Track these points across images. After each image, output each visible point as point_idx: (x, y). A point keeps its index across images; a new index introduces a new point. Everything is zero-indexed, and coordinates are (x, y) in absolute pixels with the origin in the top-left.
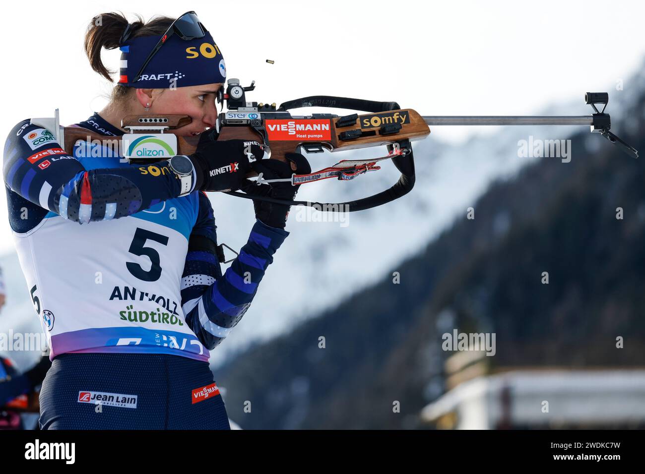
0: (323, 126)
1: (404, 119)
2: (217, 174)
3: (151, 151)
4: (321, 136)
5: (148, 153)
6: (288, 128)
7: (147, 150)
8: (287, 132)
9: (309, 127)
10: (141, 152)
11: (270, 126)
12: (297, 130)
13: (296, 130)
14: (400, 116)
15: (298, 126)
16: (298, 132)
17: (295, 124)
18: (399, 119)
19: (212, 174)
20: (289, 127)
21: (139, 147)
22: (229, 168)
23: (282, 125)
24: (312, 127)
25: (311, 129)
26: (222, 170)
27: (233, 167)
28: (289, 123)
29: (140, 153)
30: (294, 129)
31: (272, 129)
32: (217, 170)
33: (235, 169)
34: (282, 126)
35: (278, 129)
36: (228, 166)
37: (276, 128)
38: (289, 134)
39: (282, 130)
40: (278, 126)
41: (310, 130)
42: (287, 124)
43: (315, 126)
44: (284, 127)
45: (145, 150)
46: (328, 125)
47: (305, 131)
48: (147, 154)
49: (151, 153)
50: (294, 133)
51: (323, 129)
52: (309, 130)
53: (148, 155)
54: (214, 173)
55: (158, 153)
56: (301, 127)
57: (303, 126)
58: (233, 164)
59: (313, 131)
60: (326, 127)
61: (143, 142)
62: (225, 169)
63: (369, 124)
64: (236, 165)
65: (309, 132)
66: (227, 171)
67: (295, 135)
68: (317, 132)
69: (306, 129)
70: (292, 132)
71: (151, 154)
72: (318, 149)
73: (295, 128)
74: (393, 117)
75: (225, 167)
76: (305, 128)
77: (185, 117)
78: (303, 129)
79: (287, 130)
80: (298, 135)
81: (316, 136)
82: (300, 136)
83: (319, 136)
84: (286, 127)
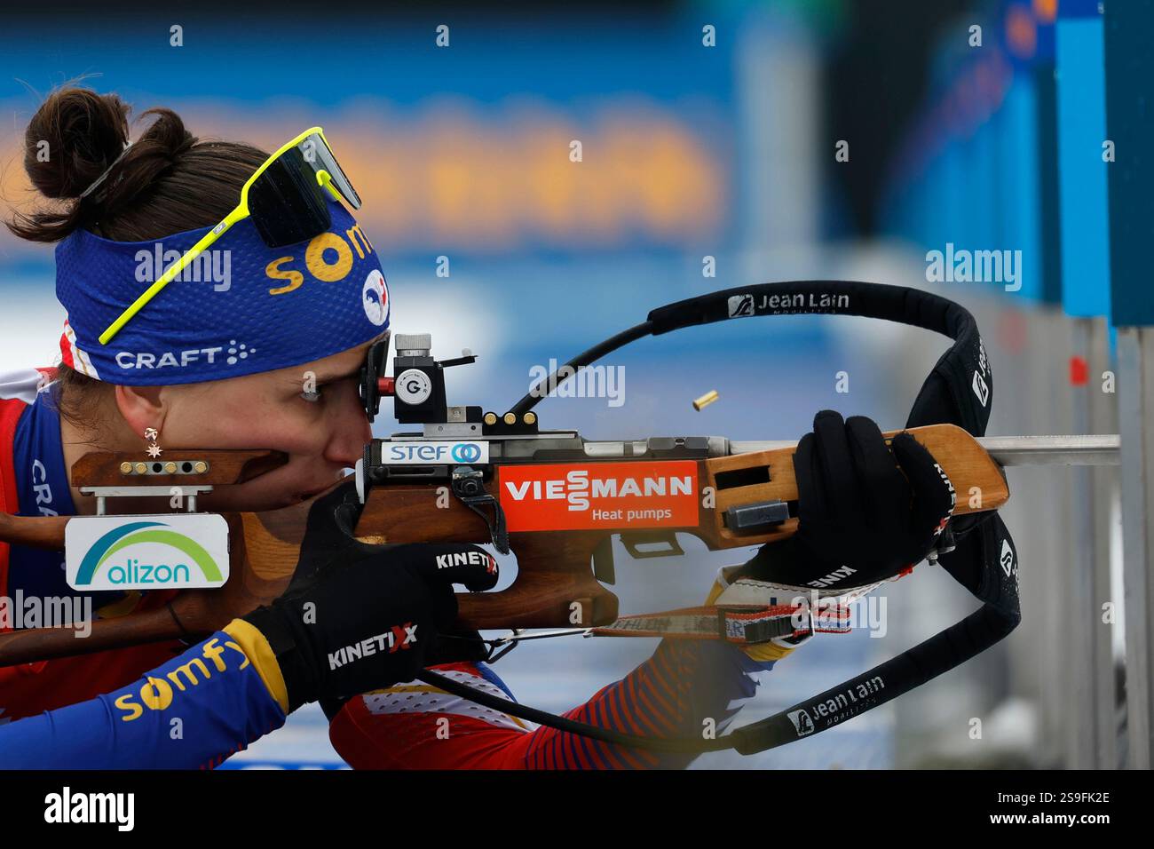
0: (675, 481)
2: (351, 660)
3: (150, 568)
5: (141, 573)
6: (566, 491)
7: (139, 565)
8: (565, 503)
9: (630, 487)
10: (123, 571)
11: (511, 486)
12: (595, 495)
13: (590, 498)
15: (597, 483)
16: (597, 503)
17: (590, 478)
19: (333, 662)
20: (570, 487)
21: (115, 558)
22: (386, 640)
23: (548, 482)
24: (642, 488)
25: (638, 493)
26: (365, 648)
27: (400, 637)
28: (570, 476)
29: (117, 575)
30: (586, 494)
31: (518, 494)
32: (350, 649)
33: (406, 641)
34: (549, 484)
35: (537, 495)
36: (385, 635)
37: (531, 491)
38: (571, 508)
39: (550, 496)
40: (537, 485)
41: (633, 495)
42: (565, 478)
43: (649, 482)
44: (553, 490)
45: (133, 565)
46: (688, 479)
47: (617, 499)
48: (140, 577)
49: (153, 572)
50: (586, 505)
51: (674, 492)
52: (631, 496)
53: (143, 580)
54: (340, 659)
55: (173, 574)
56: (605, 488)
57: (611, 483)
58: (402, 627)
59: (644, 498)
61: (130, 542)
62: (376, 643)
64: (411, 633)
65: (630, 502)
66: (382, 647)
67: (589, 512)
69: (623, 494)
70: (578, 503)
71: (151, 576)
73: (589, 489)
75: (376, 638)
76: (619, 488)
77: (261, 454)
78: (614, 494)
79: (563, 496)
80: (597, 512)
81: (652, 513)
82: (601, 515)
83: (660, 514)
84: (561, 489)
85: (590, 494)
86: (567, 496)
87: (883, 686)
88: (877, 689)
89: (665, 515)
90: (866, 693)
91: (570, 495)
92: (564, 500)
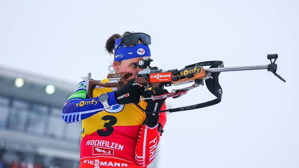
1: (198, 70)
4: (167, 79)
18: (197, 71)
60: (169, 76)
68: (166, 78)
72: (169, 85)
74: (194, 70)
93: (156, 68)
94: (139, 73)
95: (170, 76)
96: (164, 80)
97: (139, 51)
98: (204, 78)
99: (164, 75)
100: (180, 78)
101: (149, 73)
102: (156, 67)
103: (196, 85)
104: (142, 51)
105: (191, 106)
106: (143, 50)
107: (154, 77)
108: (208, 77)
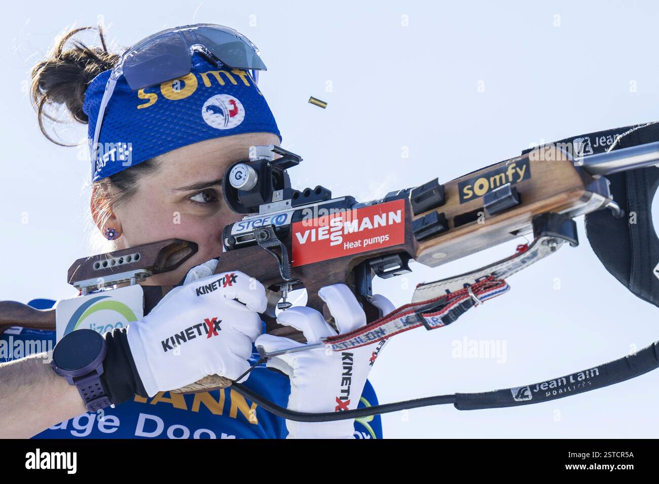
0: (391, 215)
1: (522, 173)
6: (330, 233)
8: (329, 241)
9: (366, 223)
11: (298, 235)
12: (346, 233)
13: (343, 235)
14: (518, 169)
16: (348, 238)
18: (515, 176)
20: (332, 230)
21: (83, 323)
24: (373, 223)
25: (370, 227)
30: (340, 233)
31: (302, 240)
34: (320, 230)
37: (310, 236)
38: (332, 244)
39: (321, 237)
40: (313, 232)
41: (368, 228)
44: (322, 233)
46: (399, 212)
47: (359, 233)
50: (341, 239)
51: (391, 222)
52: (366, 229)
60: (396, 217)
61: (91, 312)
63: (471, 193)
65: (367, 234)
67: (342, 244)
68: (380, 231)
69: (361, 229)
70: (336, 240)
72: (398, 267)
73: (343, 229)
74: (507, 173)
76: (359, 225)
79: (327, 237)
80: (346, 244)
81: (378, 239)
82: (349, 245)
83: (383, 238)
84: (327, 232)
85: (343, 232)
86: (330, 236)
87: (597, 374)
88: (592, 376)
89: (385, 239)
90: (584, 378)
91: (332, 235)
92: (328, 239)
93: (321, 193)
94: (235, 231)
95: (398, 219)
96: (367, 242)
97: (209, 108)
98: (579, 205)
99: (366, 220)
100: (452, 223)
101: (288, 222)
102: (319, 190)
103: (538, 246)
104: (232, 107)
105: (567, 378)
106: (232, 102)
107: (313, 239)
108: (597, 201)
